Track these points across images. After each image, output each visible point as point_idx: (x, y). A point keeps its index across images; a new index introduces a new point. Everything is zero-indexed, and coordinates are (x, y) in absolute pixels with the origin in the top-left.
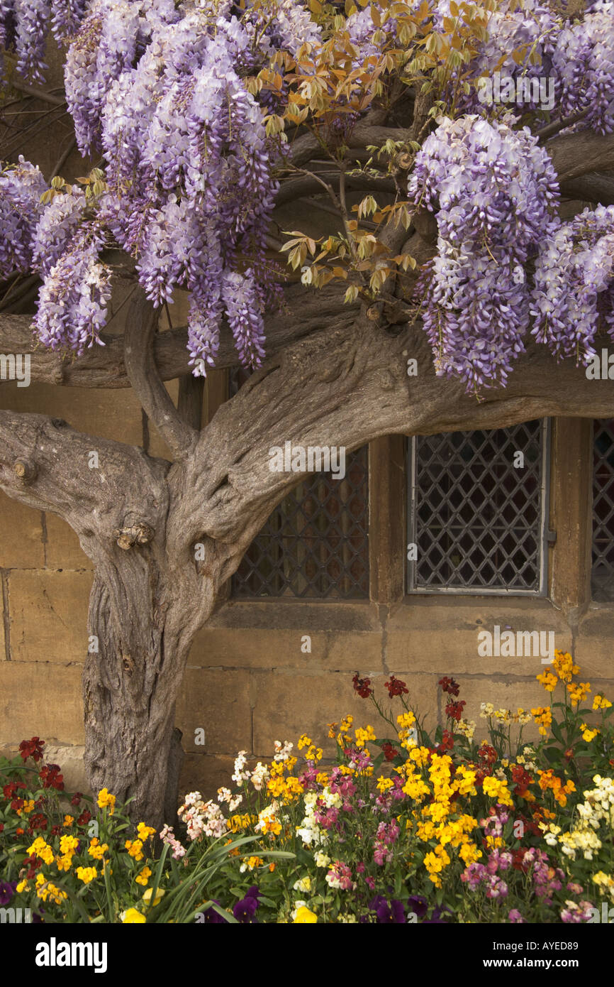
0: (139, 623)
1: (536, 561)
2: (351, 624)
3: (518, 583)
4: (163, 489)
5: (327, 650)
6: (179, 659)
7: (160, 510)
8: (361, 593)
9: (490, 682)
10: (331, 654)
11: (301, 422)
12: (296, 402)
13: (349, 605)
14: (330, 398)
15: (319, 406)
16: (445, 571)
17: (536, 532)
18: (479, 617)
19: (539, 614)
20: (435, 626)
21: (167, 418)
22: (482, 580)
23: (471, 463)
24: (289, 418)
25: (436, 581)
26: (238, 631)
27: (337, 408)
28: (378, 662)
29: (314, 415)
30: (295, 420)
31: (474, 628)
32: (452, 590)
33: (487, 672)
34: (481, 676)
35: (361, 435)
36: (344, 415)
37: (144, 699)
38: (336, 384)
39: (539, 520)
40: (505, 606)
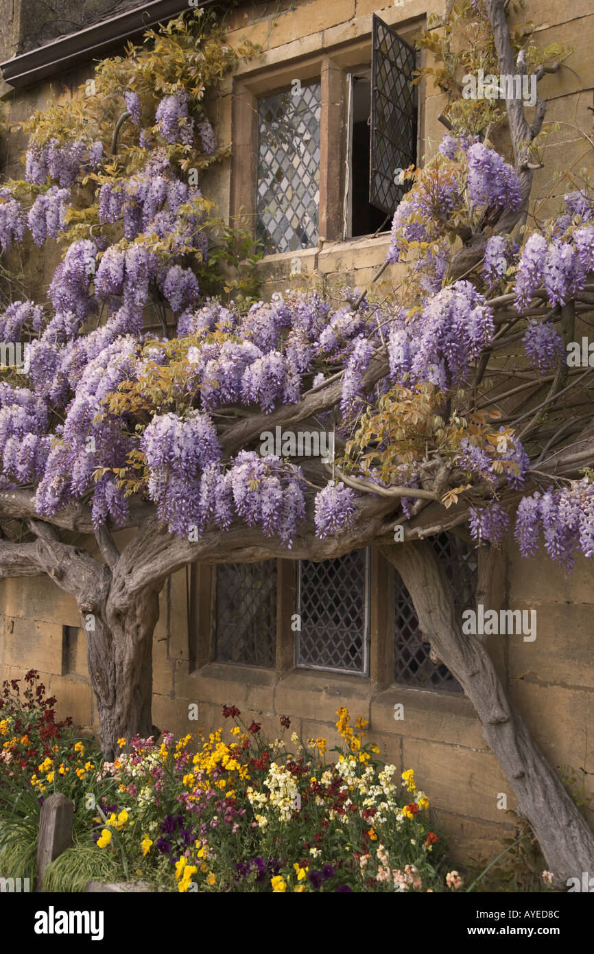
0: (100, 656)
1: (362, 653)
2: (262, 681)
3: (352, 666)
4: (105, 586)
5: (247, 696)
6: (124, 679)
7: (103, 596)
8: (271, 663)
9: (326, 727)
10: (249, 699)
11: (152, 554)
12: (148, 544)
13: (267, 671)
14: (163, 542)
15: (159, 546)
16: (315, 655)
17: (362, 634)
18: (327, 685)
19: (360, 687)
20: (302, 688)
21: (105, 549)
22: (334, 662)
23: (317, 587)
24: (146, 552)
25: (310, 661)
26: (207, 679)
27: (166, 548)
28: (271, 707)
29: (156, 551)
30: (149, 553)
31: (320, 691)
32: (317, 667)
33: (325, 721)
34: (322, 722)
35: (173, 562)
36: (168, 551)
37: (110, 700)
38: (165, 536)
39: (364, 627)
40: (344, 680)
